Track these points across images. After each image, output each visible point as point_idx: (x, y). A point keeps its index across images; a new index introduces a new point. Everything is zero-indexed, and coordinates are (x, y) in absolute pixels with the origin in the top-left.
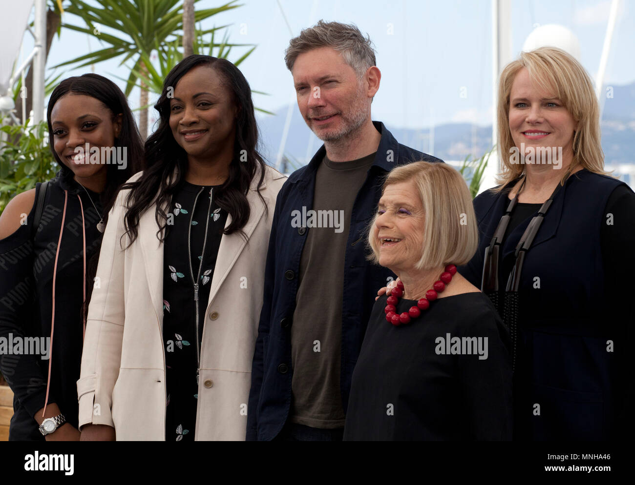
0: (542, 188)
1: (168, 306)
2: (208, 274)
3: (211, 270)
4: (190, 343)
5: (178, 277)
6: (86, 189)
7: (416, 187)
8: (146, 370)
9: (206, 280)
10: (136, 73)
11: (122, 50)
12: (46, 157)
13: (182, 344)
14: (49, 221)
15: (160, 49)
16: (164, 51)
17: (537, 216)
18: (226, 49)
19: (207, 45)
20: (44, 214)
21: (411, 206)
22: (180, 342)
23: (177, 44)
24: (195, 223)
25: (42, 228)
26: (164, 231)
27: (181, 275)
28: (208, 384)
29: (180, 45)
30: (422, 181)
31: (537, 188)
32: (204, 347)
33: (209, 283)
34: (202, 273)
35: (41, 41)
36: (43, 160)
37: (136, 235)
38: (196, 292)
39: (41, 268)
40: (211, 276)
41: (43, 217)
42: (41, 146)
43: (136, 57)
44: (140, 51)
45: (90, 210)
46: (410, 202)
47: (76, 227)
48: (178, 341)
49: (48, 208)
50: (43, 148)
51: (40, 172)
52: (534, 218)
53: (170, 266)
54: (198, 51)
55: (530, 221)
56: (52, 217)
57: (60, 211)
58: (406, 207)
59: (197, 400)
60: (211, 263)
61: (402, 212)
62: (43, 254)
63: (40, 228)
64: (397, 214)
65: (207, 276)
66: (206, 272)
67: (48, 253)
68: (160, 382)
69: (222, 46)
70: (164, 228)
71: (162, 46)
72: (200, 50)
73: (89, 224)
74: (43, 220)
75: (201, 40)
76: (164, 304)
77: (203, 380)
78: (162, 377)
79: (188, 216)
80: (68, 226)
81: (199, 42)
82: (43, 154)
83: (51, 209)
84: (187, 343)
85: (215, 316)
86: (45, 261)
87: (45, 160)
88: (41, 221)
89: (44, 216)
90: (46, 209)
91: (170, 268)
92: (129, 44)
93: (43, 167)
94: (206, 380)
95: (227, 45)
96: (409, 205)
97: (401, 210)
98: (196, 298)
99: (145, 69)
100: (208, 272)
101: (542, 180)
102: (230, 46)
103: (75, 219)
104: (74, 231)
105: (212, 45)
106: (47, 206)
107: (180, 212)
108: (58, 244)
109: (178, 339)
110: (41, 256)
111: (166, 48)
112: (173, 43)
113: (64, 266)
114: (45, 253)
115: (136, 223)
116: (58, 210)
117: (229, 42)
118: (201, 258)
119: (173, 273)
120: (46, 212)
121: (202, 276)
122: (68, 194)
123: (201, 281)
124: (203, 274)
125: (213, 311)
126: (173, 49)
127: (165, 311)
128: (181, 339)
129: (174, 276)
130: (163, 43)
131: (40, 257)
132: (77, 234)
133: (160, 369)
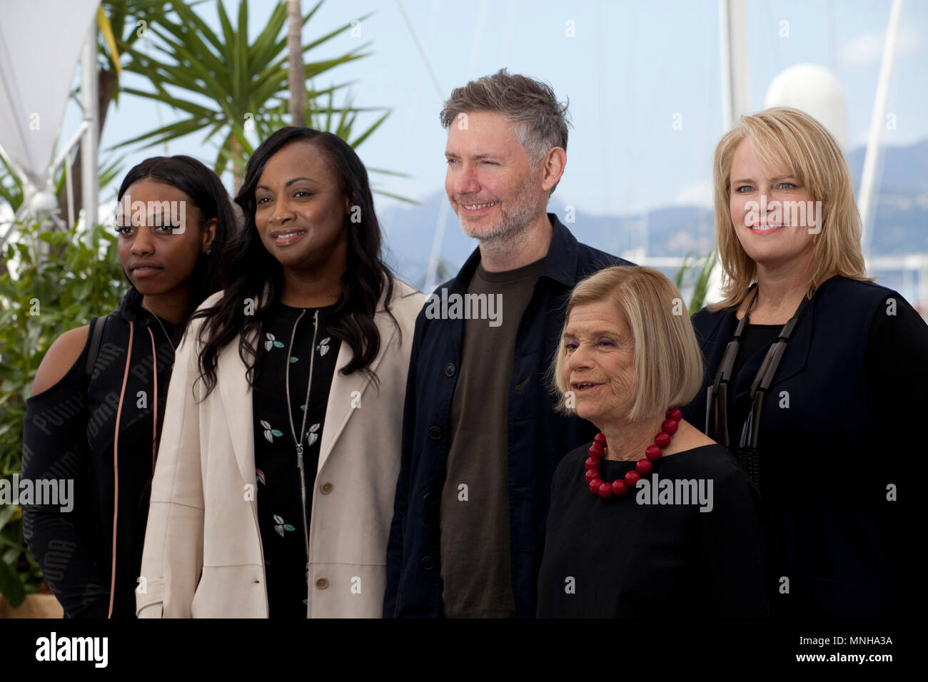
0: (782, 303)
1: (262, 477)
2: (315, 430)
3: (319, 425)
4: (295, 527)
5: (274, 437)
6: (159, 317)
7: (620, 307)
8: (238, 567)
9: (313, 438)
10: (226, 154)
11: (204, 121)
12: (104, 275)
13: (284, 530)
14: (108, 363)
15: (259, 118)
16: (263, 121)
17: (777, 342)
18: (350, 116)
19: (323, 111)
20: (100, 355)
21: (616, 335)
22: (280, 527)
23: (282, 110)
24: (295, 360)
25: (98, 374)
26: (253, 370)
27: (278, 434)
28: (322, 583)
29: (286, 112)
30: (626, 297)
31: (776, 303)
32: (314, 531)
33: (318, 443)
34: (307, 429)
35: (92, 113)
36: (98, 280)
37: (215, 381)
38: (300, 455)
39: (97, 429)
40: (320, 432)
41: (99, 360)
42: (95, 258)
43: (226, 130)
44: (231, 121)
45: (165, 348)
46: (613, 328)
47: (145, 371)
48: (278, 525)
49: (107, 347)
50: (99, 262)
51: (95, 295)
52: (773, 345)
53: (262, 421)
54: (310, 121)
55: (769, 348)
56: (112, 359)
57: (123, 350)
58: (609, 336)
59: (307, 606)
60: (318, 414)
61: (606, 344)
62: (100, 410)
63: (95, 374)
64: (596, 347)
65: (314, 433)
66: (312, 427)
67: (106, 408)
68: (258, 582)
69: (344, 112)
70: (252, 367)
71: (261, 115)
72: (314, 118)
73: (162, 366)
74: (99, 363)
75: (315, 104)
76: (257, 475)
77: (314, 577)
78: (261, 577)
79: (285, 350)
80: (134, 371)
81: (312, 108)
82: (98, 271)
83: (111, 349)
84: (290, 528)
85: (327, 488)
86: (103, 420)
87: (102, 279)
88: (97, 365)
89: (100, 358)
90: (103, 349)
91: (263, 424)
92: (214, 113)
93: (100, 290)
94: (319, 578)
95: (350, 110)
96: (613, 334)
97: (602, 341)
98: (300, 464)
99: (238, 146)
100: (315, 427)
101: (782, 292)
102: (356, 111)
103: (144, 361)
104: (141, 376)
105: (330, 111)
106: (105, 345)
107: (274, 347)
108: (120, 397)
109: (278, 522)
110: (98, 414)
111: (267, 117)
112: (276, 110)
113: (128, 425)
114: (102, 409)
115: (214, 363)
116: (119, 349)
117: (355, 105)
118: (305, 408)
119: (267, 430)
120: (103, 352)
121: (308, 434)
122: (134, 326)
123: (306, 441)
124: (308, 431)
125: (325, 481)
126: (275, 118)
127: (259, 483)
128: (283, 522)
129: (268, 435)
130: (261, 110)
131: (96, 416)
132: (146, 381)
133: (257, 565)
